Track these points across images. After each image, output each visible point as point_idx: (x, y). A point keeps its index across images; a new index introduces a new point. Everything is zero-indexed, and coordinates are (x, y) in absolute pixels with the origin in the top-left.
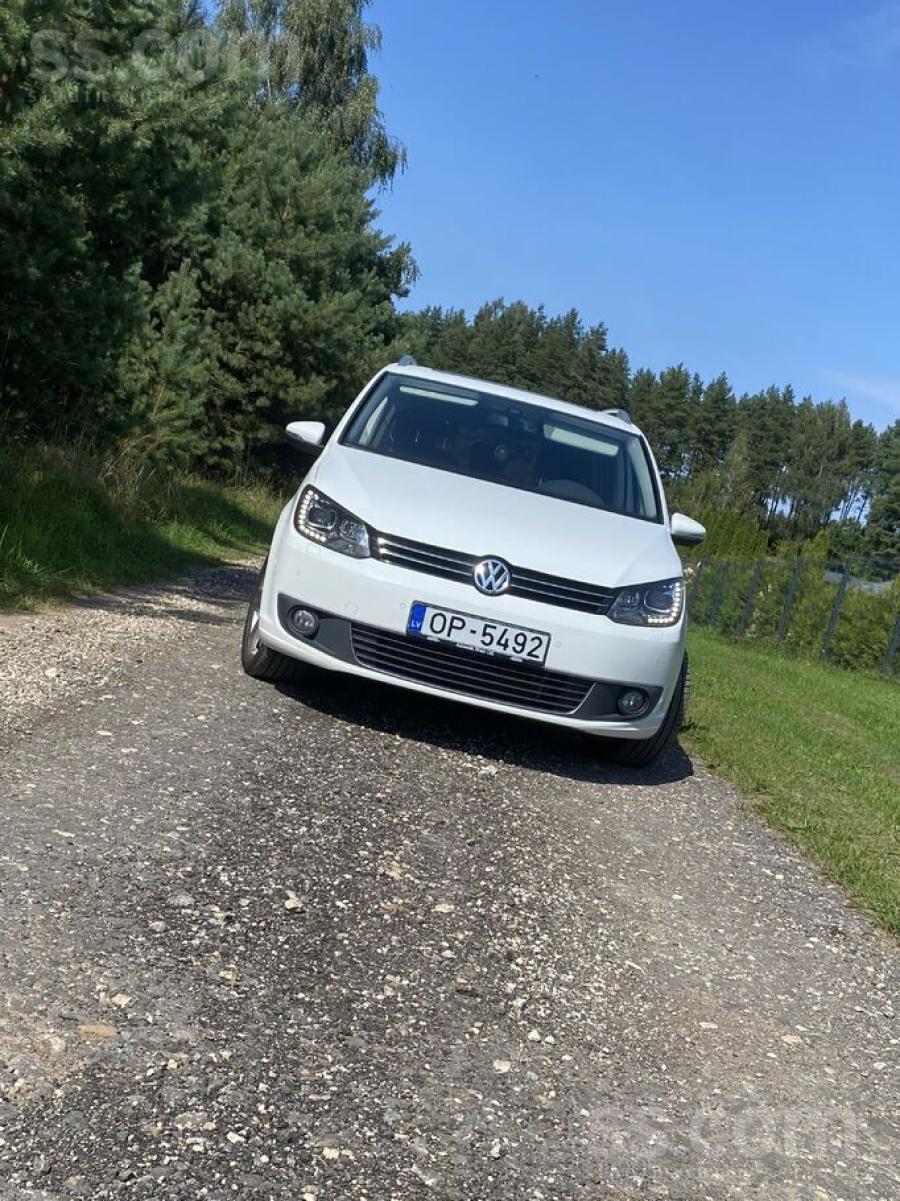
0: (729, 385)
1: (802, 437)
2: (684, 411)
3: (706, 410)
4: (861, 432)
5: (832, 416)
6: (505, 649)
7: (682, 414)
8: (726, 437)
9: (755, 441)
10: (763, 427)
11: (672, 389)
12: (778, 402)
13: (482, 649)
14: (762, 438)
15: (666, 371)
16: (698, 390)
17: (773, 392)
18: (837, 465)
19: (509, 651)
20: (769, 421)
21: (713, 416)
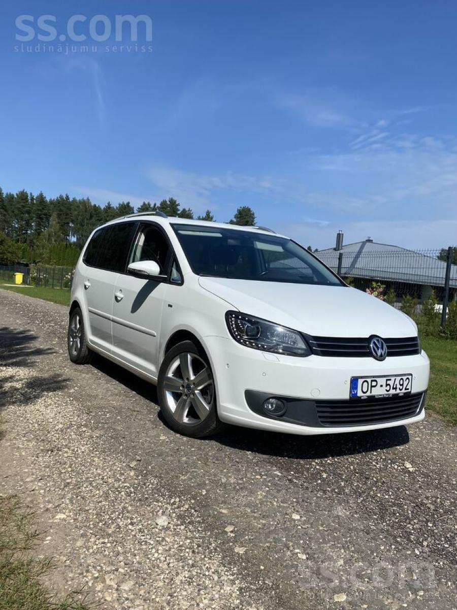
0: (44, 196)
1: (76, 213)
2: (29, 207)
3: (38, 206)
4: (96, 208)
5: (85, 204)
6: (396, 391)
7: (29, 209)
8: (48, 216)
9: (59, 216)
10: (61, 210)
11: (23, 199)
12: (64, 200)
13: (386, 395)
14: (61, 214)
15: (18, 193)
16: (32, 199)
17: (61, 197)
18: (91, 221)
19: (398, 391)
20: (62, 208)
21: (41, 208)
